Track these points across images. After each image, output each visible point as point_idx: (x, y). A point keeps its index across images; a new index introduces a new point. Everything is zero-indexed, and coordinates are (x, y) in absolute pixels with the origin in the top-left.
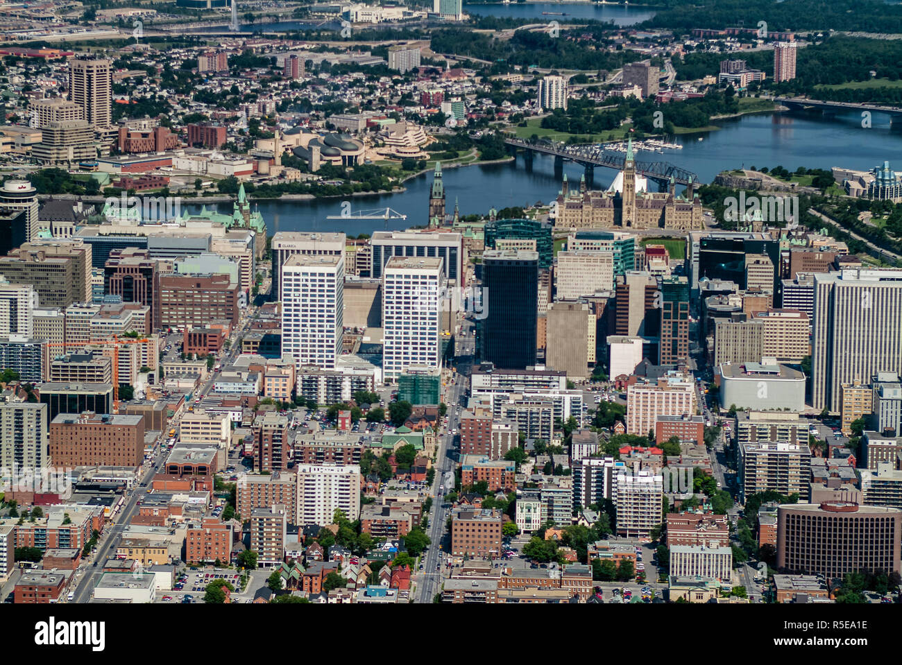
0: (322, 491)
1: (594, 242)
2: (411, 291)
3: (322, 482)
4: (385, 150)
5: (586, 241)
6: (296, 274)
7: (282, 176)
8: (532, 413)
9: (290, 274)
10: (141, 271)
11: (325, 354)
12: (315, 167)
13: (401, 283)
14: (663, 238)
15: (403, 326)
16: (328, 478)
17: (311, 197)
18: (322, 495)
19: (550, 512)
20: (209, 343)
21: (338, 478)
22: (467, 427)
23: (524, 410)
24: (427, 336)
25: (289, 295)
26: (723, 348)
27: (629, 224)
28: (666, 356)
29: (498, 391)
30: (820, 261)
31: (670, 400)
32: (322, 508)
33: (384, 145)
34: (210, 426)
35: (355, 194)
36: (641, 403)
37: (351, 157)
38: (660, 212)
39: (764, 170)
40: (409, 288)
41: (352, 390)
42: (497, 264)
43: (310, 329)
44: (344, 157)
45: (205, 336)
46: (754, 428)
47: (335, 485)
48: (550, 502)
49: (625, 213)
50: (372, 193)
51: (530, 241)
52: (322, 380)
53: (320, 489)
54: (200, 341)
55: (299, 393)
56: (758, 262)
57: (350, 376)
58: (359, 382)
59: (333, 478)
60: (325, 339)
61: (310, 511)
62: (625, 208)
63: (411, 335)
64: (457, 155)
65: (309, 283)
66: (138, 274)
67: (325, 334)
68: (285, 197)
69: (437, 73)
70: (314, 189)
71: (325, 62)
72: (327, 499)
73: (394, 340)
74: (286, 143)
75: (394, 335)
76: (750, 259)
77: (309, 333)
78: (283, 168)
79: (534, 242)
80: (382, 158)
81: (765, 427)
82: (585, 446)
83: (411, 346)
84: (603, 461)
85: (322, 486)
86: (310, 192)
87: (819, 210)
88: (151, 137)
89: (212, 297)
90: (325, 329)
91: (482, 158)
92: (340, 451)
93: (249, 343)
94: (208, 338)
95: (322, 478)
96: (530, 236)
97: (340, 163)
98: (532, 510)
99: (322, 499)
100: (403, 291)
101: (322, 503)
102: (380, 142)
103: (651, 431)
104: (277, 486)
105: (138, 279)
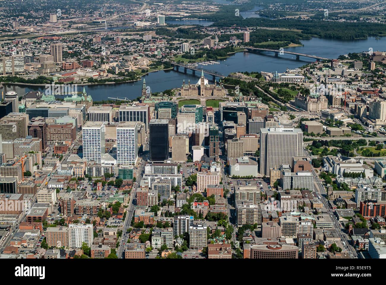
0: (78, 235)
1: (190, 108)
2: (126, 135)
3: (78, 232)
4: (137, 66)
5: (187, 108)
6: (87, 130)
7: (107, 76)
8: (163, 186)
9: (85, 130)
10: (39, 127)
11: (98, 156)
12: (117, 73)
13: (122, 132)
14: (213, 99)
15: (123, 146)
16: (80, 230)
17: (114, 83)
18: (78, 236)
19: (165, 241)
20: (62, 150)
21: (84, 230)
22: (139, 195)
23: (160, 185)
24: (131, 150)
25: (85, 137)
26: (230, 150)
27: (203, 95)
28: (212, 154)
29: (152, 176)
30: (260, 113)
31: (212, 178)
32: (78, 241)
33: (137, 65)
34: (48, 196)
35: (127, 81)
36: (202, 180)
37: (127, 70)
38: (212, 91)
39: (242, 73)
40: (125, 134)
41: (104, 172)
42: (154, 125)
43: (92, 148)
44: (125, 69)
45: (61, 147)
46: (241, 193)
47: (83, 233)
48: (165, 237)
49: (201, 92)
50: (132, 81)
51: (169, 109)
52: (94, 168)
53: (77, 234)
54: (59, 149)
55: (87, 173)
56: (241, 114)
57: (104, 167)
58: (106, 169)
59: (82, 230)
60: (97, 151)
61: (74, 242)
62: (201, 90)
63: (126, 149)
64: (157, 68)
65: (91, 133)
66: (38, 128)
67: (97, 149)
68: (107, 83)
69: (156, 41)
70: (115, 81)
71: (126, 39)
72: (80, 238)
73: (120, 151)
74: (110, 65)
75: (120, 150)
76: (239, 113)
77: (92, 149)
78: (107, 73)
79: (171, 109)
80: (136, 69)
81: (245, 193)
82: (181, 201)
83: (126, 153)
84: (185, 217)
85: (78, 233)
86: (114, 81)
87: (258, 86)
88: (72, 65)
89: (66, 131)
90: (97, 148)
91: (164, 68)
92: (92, 207)
93: (75, 149)
94: (62, 148)
95: (78, 230)
96: (169, 107)
97: (124, 71)
98: (158, 240)
99: (78, 238)
100: (123, 135)
101: (78, 239)
102: (136, 64)
103: (205, 189)
104: (61, 233)
105: (38, 129)
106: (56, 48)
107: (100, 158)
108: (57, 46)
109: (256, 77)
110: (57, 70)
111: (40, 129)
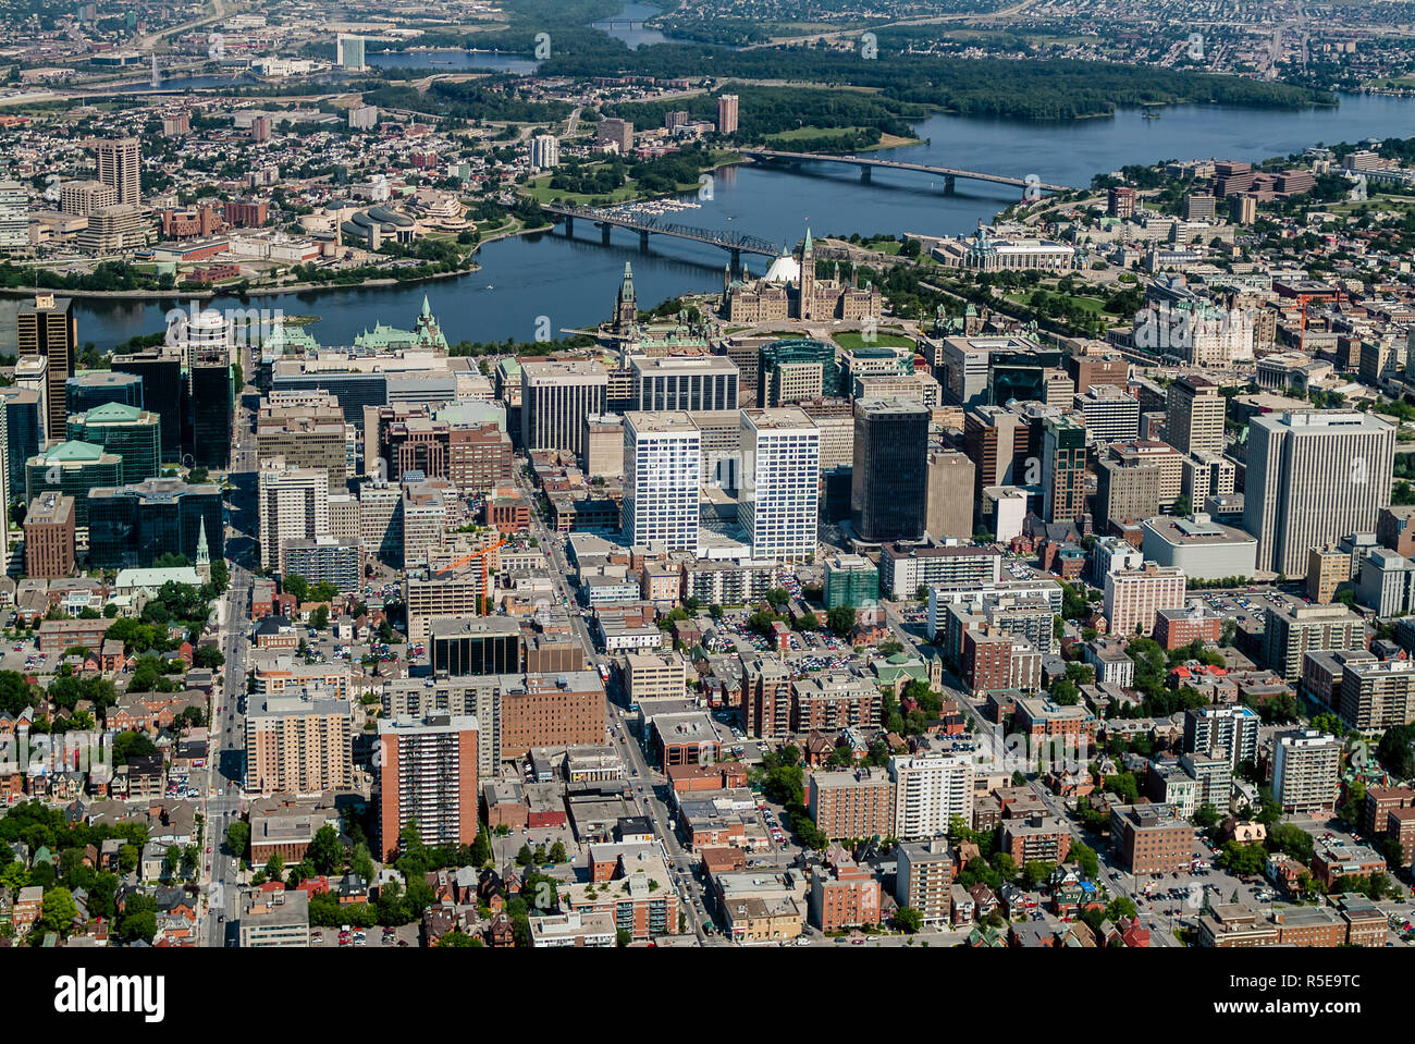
0: (929, 791)
1: (878, 360)
2: (788, 454)
3: (929, 781)
4: (429, 222)
5: (870, 360)
6: (652, 442)
7: (348, 257)
8: (1029, 621)
9: (645, 442)
10: (437, 437)
11: (686, 533)
12: (377, 246)
13: (776, 446)
15: (777, 495)
16: (936, 775)
17: (394, 281)
18: (929, 796)
19: (1206, 792)
20: (518, 518)
21: (949, 774)
22: (983, 653)
23: (1020, 618)
24: (805, 506)
26: (1117, 497)
27: (808, 316)
28: (1060, 510)
29: (965, 590)
31: (1162, 588)
32: (928, 812)
33: (426, 216)
34: (670, 673)
35: (435, 275)
36: (1129, 594)
37: (406, 233)
38: (835, 303)
39: (843, 238)
40: (785, 451)
41: (753, 586)
42: (886, 419)
43: (668, 505)
44: (399, 233)
45: (514, 510)
46: (1305, 630)
47: (945, 782)
49: (803, 305)
50: (451, 273)
51: (816, 365)
52: (719, 575)
53: (926, 789)
54: (507, 516)
55: (690, 594)
56: (1056, 377)
57: (751, 569)
58: (762, 575)
59: (944, 774)
60: (686, 516)
61: (913, 815)
62: (804, 299)
63: (786, 506)
64: (501, 224)
65: (668, 452)
66: (433, 441)
67: (686, 510)
68: (367, 282)
69: (400, 130)
70: (395, 273)
71: (285, 121)
72: (935, 801)
73: (767, 513)
74: (330, 219)
75: (768, 507)
76: (1049, 374)
77: (668, 510)
78: (347, 248)
79: (821, 365)
80: (429, 230)
81: (1318, 627)
82: (1119, 666)
83: (786, 519)
84: (1230, 712)
85: (929, 786)
86: (392, 276)
88: (198, 219)
89: (485, 452)
90: (686, 504)
91: (526, 227)
92: (855, 703)
93: (565, 515)
94: (517, 512)
95: (930, 775)
96: (815, 359)
97: (396, 239)
98: (1185, 792)
99: (929, 801)
100: (779, 455)
101: (928, 807)
102: (422, 213)
103: (1139, 625)
104: (870, 789)
105: (433, 447)
106: (119, 157)
107: (695, 542)
108: (125, 149)
109: (903, 252)
110: (147, 238)
111: (440, 446)
